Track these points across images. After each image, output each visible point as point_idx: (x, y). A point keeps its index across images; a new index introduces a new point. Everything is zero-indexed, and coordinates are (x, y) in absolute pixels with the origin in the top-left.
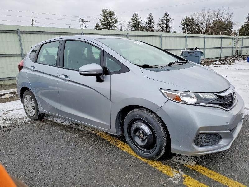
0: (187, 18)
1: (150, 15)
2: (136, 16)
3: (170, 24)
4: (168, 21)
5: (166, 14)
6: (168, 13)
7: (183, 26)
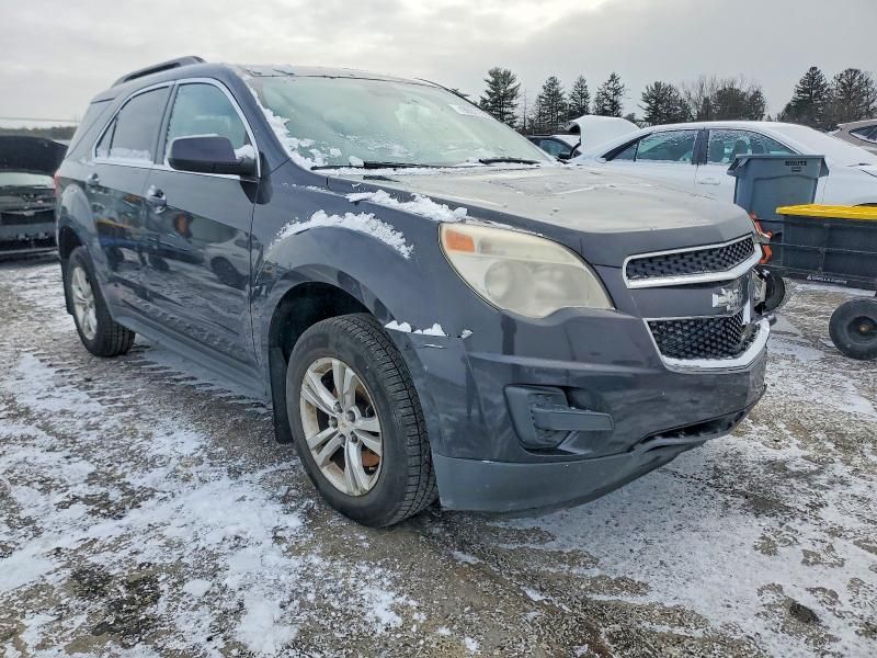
0: (658, 85)
1: (583, 81)
2: (553, 82)
3: (621, 100)
4: (617, 92)
5: (613, 77)
6: (618, 74)
7: (648, 105)
